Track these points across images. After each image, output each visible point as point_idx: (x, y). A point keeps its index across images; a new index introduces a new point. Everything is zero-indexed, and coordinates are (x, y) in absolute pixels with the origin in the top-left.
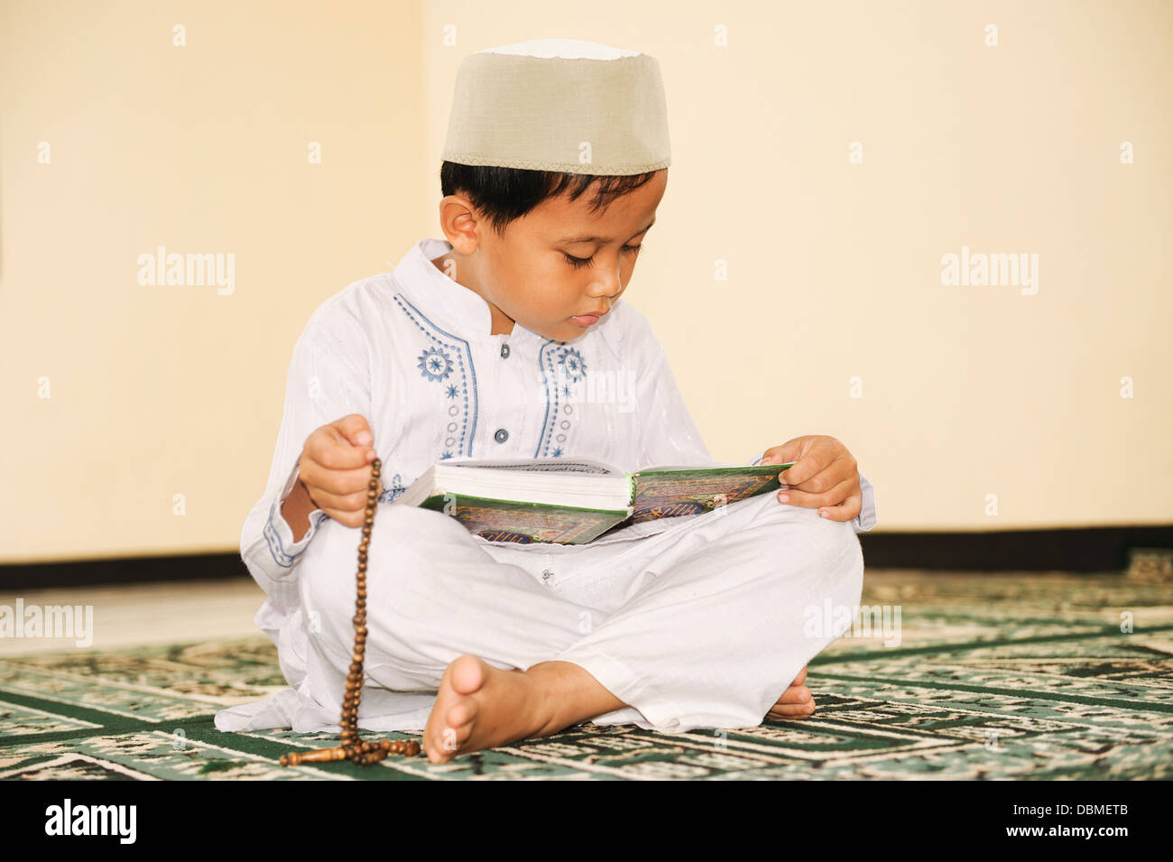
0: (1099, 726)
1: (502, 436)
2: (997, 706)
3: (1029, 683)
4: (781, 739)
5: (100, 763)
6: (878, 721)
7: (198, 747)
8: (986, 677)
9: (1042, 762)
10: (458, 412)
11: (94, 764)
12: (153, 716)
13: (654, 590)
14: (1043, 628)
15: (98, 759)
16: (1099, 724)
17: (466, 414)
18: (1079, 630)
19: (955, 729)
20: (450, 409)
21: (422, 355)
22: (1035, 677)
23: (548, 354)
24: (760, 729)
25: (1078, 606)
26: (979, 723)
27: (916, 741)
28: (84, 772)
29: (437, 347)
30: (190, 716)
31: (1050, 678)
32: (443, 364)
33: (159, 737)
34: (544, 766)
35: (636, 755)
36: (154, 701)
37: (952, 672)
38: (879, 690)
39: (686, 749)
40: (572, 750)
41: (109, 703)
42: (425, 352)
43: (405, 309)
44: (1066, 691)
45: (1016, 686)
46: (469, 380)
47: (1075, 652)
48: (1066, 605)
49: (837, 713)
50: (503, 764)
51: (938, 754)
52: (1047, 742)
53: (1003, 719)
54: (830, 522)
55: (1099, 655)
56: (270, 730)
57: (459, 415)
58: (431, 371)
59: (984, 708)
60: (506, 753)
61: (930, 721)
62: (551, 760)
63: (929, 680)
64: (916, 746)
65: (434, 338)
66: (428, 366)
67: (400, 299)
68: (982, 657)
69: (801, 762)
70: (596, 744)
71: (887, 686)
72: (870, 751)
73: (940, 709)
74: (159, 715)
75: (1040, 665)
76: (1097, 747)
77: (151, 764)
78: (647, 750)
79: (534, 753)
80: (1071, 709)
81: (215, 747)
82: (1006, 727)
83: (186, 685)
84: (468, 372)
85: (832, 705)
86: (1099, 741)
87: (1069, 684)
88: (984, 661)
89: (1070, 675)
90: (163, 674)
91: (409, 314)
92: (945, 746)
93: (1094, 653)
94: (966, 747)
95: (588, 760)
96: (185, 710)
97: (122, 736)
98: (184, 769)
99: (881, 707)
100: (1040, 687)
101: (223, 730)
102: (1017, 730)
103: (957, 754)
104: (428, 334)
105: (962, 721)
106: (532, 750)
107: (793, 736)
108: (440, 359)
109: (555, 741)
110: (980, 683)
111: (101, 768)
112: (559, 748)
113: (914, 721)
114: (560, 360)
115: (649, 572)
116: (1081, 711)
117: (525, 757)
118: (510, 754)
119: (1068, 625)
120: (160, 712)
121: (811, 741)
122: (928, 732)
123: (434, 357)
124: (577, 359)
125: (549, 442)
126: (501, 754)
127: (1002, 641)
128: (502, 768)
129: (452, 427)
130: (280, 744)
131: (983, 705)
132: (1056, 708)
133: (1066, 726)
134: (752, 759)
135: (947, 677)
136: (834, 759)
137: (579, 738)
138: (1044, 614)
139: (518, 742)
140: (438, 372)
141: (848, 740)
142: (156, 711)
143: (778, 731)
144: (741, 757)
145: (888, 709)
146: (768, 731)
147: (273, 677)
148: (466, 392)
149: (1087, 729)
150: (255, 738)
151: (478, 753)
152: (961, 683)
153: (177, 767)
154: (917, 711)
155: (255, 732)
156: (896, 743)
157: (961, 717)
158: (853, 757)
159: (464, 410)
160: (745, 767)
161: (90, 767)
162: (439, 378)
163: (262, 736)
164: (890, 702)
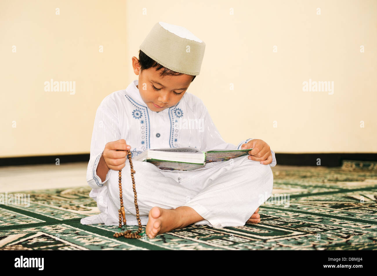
0: (345, 228)
1: (158, 135)
2: (313, 219)
3: (321, 211)
4: (252, 231)
5: (50, 236)
6: (279, 225)
7: (78, 230)
8: (308, 208)
9: (331, 241)
10: (144, 128)
11: (48, 236)
12: (59, 218)
13: (212, 185)
14: (321, 190)
15: (49, 234)
16: (345, 227)
17: (147, 128)
18: (331, 190)
19: (303, 228)
20: (142, 127)
21: (133, 111)
22: (322, 208)
23: (171, 110)
24: (244, 227)
25: (330, 180)
26: (309, 226)
27: (292, 233)
28: (46, 239)
29: (138, 109)
30: (71, 218)
31: (327, 209)
32: (140, 114)
33: (65, 226)
34: (184, 240)
35: (210, 236)
36: (58, 212)
37: (297, 206)
38: (277, 213)
39: (225, 234)
40: (191, 234)
41: (44, 212)
42: (134, 111)
43: (128, 99)
44: (332, 214)
45: (317, 212)
46: (147, 119)
47: (332, 199)
48: (326, 181)
49: (266, 221)
50: (172, 239)
51: (299, 238)
52: (330, 234)
53: (316, 225)
54: (264, 165)
55: (340, 200)
56: (97, 224)
57: (145, 129)
58: (136, 116)
59: (309, 220)
60: (171, 235)
61: (294, 225)
62: (185, 238)
63: (290, 209)
64: (292, 234)
65: (137, 107)
66: (135, 115)
67: (127, 96)
68: (305, 200)
69: (260, 240)
70: (197, 232)
71: (279, 211)
72: (279, 236)
73: (296, 220)
74: (61, 218)
75: (323, 204)
76: (346, 236)
77: (65, 236)
78: (213, 235)
79: (179, 235)
80: (335, 221)
81: (83, 230)
82: (318, 228)
83: (66, 206)
84: (147, 116)
85: (264, 218)
86: (346, 234)
87: (333, 211)
88: (306, 202)
89: (333, 208)
90: (58, 201)
91: (129, 100)
92: (301, 235)
93: (338, 199)
94: (307, 235)
95: (196, 238)
96: (69, 216)
97: (53, 226)
98: (76, 239)
99: (279, 219)
100: (324, 212)
101: (83, 224)
102: (321, 229)
103: (305, 238)
104: (135, 106)
105: (304, 225)
106: (178, 234)
107: (255, 230)
108: (139, 112)
109: (185, 230)
110: (306, 210)
111: (51, 238)
112: (186, 233)
113: (290, 225)
114: (174, 112)
115: (210, 179)
116: (338, 222)
117: (177, 236)
118: (172, 235)
119: (328, 188)
120: (62, 217)
121: (261, 232)
122: (295, 229)
123: (137, 112)
124: (180, 111)
125: (173, 137)
126: (170, 235)
127: (309, 194)
128: (171, 240)
129: (143, 132)
130: (102, 229)
131: (309, 219)
132: (331, 220)
133: (335, 227)
134: (245, 239)
135: (296, 208)
136: (269, 239)
137: (192, 229)
138: (320, 184)
139: (174, 231)
140: (138, 116)
141: (272, 232)
142: (60, 216)
143: (250, 228)
144: (242, 238)
145: (281, 220)
146: (247, 228)
147: (92, 203)
148: (146, 122)
149: (341, 229)
150: (94, 227)
151: (163, 235)
152: (301, 210)
153: (74, 238)
154: (290, 221)
155: (93, 225)
156: (286, 233)
157: (304, 224)
158: (275, 238)
159: (146, 127)
160: (244, 241)
161: (48, 237)
162: (138, 118)
163: (96, 227)
164: (281, 217)
